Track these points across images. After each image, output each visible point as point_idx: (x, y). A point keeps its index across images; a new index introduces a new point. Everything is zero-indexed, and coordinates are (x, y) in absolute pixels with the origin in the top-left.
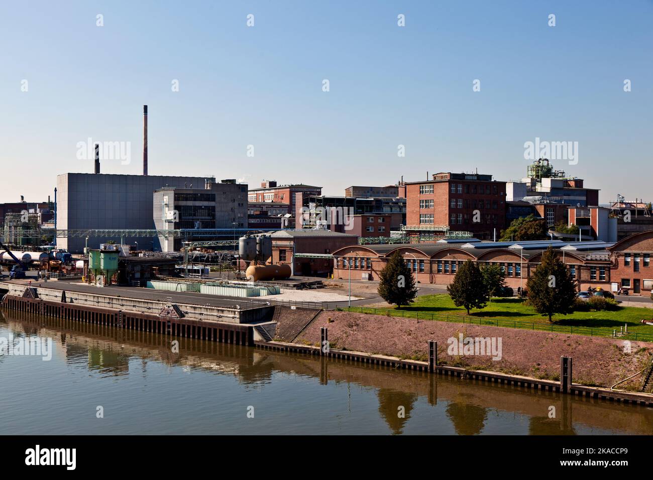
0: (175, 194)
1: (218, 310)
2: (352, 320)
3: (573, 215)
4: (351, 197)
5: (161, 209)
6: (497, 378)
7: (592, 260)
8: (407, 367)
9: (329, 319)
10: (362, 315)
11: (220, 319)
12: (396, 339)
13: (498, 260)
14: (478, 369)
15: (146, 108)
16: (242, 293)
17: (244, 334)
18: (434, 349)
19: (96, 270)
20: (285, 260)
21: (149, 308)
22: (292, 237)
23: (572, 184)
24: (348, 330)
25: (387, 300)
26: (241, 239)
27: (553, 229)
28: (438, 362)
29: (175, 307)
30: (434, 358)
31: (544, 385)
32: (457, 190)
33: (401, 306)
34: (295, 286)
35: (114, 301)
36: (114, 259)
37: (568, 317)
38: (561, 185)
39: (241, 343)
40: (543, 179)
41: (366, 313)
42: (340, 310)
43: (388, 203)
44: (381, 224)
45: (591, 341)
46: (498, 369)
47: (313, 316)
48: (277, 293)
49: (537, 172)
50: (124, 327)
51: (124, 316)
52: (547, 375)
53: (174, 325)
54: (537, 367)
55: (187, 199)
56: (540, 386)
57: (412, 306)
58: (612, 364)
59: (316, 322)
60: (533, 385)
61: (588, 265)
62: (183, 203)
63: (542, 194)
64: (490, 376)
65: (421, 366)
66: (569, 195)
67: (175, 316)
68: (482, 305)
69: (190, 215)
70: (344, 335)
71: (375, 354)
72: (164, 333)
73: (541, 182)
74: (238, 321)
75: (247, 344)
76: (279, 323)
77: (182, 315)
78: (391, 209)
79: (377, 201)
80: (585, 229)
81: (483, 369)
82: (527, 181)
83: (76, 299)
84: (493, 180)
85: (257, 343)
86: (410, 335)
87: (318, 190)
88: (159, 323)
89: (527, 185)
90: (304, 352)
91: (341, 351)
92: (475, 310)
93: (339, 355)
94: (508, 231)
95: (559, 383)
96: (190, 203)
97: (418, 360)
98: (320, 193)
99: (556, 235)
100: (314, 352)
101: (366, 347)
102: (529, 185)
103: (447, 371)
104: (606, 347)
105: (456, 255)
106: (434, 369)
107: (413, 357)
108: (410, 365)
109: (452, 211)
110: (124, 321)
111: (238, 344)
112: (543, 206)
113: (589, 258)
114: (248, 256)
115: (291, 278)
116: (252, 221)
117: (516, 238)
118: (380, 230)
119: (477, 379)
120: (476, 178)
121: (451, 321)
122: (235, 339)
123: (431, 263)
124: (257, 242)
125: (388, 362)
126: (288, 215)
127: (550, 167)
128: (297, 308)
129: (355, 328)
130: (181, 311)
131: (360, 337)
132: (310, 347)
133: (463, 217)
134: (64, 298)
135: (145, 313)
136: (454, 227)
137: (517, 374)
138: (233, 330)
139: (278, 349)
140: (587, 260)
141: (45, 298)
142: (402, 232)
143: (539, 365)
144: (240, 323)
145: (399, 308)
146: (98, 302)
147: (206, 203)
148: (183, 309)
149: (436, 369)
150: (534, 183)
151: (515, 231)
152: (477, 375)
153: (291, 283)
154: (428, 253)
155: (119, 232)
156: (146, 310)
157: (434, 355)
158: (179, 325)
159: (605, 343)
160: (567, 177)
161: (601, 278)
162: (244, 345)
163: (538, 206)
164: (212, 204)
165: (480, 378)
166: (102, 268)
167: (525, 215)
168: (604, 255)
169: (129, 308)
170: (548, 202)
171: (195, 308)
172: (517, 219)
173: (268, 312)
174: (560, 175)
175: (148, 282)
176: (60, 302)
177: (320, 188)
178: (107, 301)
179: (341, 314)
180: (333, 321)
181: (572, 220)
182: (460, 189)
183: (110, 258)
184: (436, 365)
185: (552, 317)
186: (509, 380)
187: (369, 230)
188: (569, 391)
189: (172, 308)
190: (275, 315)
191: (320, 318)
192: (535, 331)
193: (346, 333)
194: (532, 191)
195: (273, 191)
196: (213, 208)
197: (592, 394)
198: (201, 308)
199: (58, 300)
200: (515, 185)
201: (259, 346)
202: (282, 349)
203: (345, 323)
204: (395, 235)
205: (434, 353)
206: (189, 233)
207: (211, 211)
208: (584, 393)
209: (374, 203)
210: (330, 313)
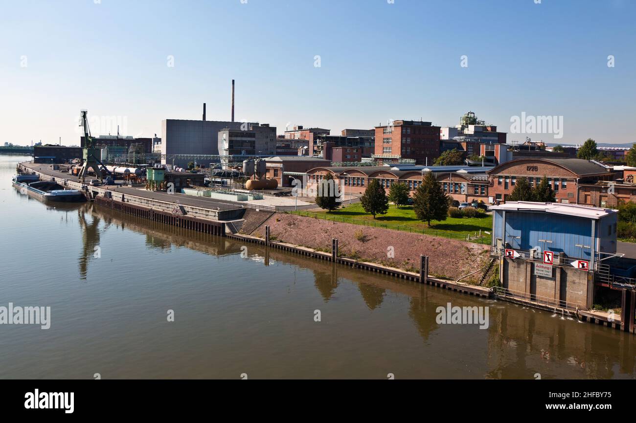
0: (229, 133)
1: (206, 211)
2: (291, 221)
3: (483, 148)
4: (345, 136)
5: (222, 142)
6: (376, 269)
7: (475, 180)
8: (318, 257)
9: (277, 219)
10: (299, 217)
11: (207, 217)
12: (316, 236)
13: (412, 179)
14: (365, 261)
15: (233, 81)
16: (234, 198)
17: (220, 228)
18: (336, 245)
19: (150, 181)
20: (277, 176)
21: (168, 208)
22: (282, 161)
23: (489, 129)
24: (288, 227)
25: (320, 207)
26: (244, 161)
27: (469, 158)
28: (339, 254)
29: (182, 208)
30: (336, 251)
31: (408, 276)
32: (406, 132)
33: (332, 211)
34: (275, 194)
35: (150, 202)
36: (162, 173)
37: (442, 222)
38: (481, 130)
39: (217, 234)
40: (469, 126)
41: (302, 216)
42: (286, 213)
43: (368, 140)
44: (355, 153)
45: (449, 243)
46: (380, 261)
47: (268, 216)
48: (260, 198)
49: (467, 121)
50: (153, 220)
51: (154, 212)
52: (412, 268)
53: (180, 219)
54: (407, 261)
55: (237, 136)
56: (405, 277)
57: (341, 211)
58: (461, 262)
59: (269, 221)
60: (400, 276)
61: (473, 184)
62: (234, 139)
63: (466, 135)
64: (372, 268)
65: (327, 257)
66: (486, 136)
67: (180, 213)
68: (384, 212)
69: (239, 146)
70: (284, 231)
71: (300, 246)
72: (175, 225)
73: (468, 127)
74: (217, 218)
75: (221, 235)
76: (246, 221)
77: (185, 213)
78: (370, 144)
79: (361, 138)
80: (490, 159)
81: (370, 261)
82: (459, 127)
83: (130, 200)
84: (432, 126)
85: (227, 235)
86: (326, 233)
87: (327, 132)
88: (172, 217)
89: (458, 129)
90: (255, 242)
91: (278, 243)
92: (379, 215)
93: (276, 246)
94: (438, 159)
95: (418, 275)
96: (239, 139)
97: (327, 252)
98: (329, 134)
99: (470, 162)
100: (261, 243)
101: (296, 240)
102: (460, 129)
103: (343, 262)
104: (459, 248)
105: (385, 175)
106: (335, 259)
107: (324, 249)
108: (320, 255)
109: (403, 145)
110: (153, 215)
111: (216, 234)
112: (465, 143)
113: (474, 179)
114: (248, 173)
115: (278, 188)
116: (279, 150)
117: (444, 164)
118: (354, 157)
119: (363, 268)
120: (420, 124)
121: (356, 224)
122: (214, 231)
123: (369, 180)
124: (255, 164)
125: (306, 252)
126: (306, 147)
127: (475, 118)
128: (260, 210)
129: (292, 226)
130: (185, 210)
131: (294, 233)
132: (259, 239)
133: (411, 150)
134: (123, 199)
135: (165, 211)
136: (404, 156)
137: (392, 267)
138: (213, 225)
139: (240, 239)
140: (472, 180)
141: (114, 199)
142: (371, 159)
143: (409, 260)
144: (219, 220)
145: (330, 213)
146: (141, 202)
147: (249, 139)
148: (186, 209)
149: (337, 260)
150: (463, 128)
151: (443, 159)
152: (364, 266)
153: (273, 192)
154: (367, 173)
155: (194, 156)
156: (166, 209)
157: (336, 249)
158: (183, 220)
159: (459, 245)
160: (486, 124)
161: (482, 193)
162: (219, 235)
163: (463, 143)
164: (253, 139)
165: (365, 268)
166: (153, 179)
167: (451, 149)
168: (484, 177)
169: (157, 207)
170: (469, 140)
171: (193, 208)
172: (446, 151)
173: (241, 213)
174: (481, 123)
175: (182, 189)
176: (121, 201)
177: (329, 130)
178: (146, 202)
179: (286, 216)
180: (280, 221)
181: (483, 153)
182: (409, 131)
183: (158, 173)
184: (337, 256)
185: (431, 222)
186: (385, 271)
187: (347, 157)
188: (425, 282)
189: (179, 208)
190: (245, 215)
191: (272, 218)
192: (412, 233)
193: (286, 229)
194: (461, 133)
195: (300, 132)
196: (254, 142)
197: (442, 285)
198: (196, 209)
199: (120, 200)
200: (450, 129)
201: (228, 236)
202: (242, 240)
203: (287, 222)
204: (364, 160)
205: (336, 248)
206: (238, 157)
207: (253, 143)
208: (436, 284)
209: (359, 140)
210: (279, 215)
